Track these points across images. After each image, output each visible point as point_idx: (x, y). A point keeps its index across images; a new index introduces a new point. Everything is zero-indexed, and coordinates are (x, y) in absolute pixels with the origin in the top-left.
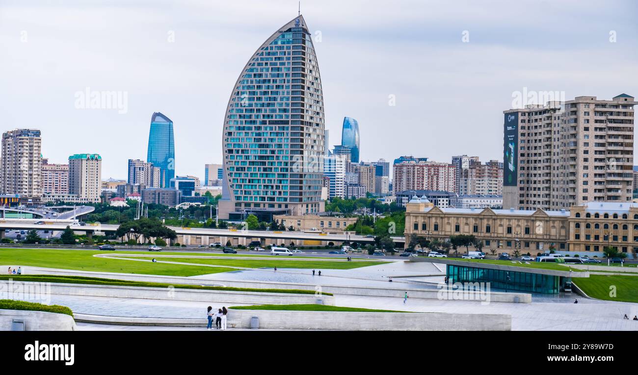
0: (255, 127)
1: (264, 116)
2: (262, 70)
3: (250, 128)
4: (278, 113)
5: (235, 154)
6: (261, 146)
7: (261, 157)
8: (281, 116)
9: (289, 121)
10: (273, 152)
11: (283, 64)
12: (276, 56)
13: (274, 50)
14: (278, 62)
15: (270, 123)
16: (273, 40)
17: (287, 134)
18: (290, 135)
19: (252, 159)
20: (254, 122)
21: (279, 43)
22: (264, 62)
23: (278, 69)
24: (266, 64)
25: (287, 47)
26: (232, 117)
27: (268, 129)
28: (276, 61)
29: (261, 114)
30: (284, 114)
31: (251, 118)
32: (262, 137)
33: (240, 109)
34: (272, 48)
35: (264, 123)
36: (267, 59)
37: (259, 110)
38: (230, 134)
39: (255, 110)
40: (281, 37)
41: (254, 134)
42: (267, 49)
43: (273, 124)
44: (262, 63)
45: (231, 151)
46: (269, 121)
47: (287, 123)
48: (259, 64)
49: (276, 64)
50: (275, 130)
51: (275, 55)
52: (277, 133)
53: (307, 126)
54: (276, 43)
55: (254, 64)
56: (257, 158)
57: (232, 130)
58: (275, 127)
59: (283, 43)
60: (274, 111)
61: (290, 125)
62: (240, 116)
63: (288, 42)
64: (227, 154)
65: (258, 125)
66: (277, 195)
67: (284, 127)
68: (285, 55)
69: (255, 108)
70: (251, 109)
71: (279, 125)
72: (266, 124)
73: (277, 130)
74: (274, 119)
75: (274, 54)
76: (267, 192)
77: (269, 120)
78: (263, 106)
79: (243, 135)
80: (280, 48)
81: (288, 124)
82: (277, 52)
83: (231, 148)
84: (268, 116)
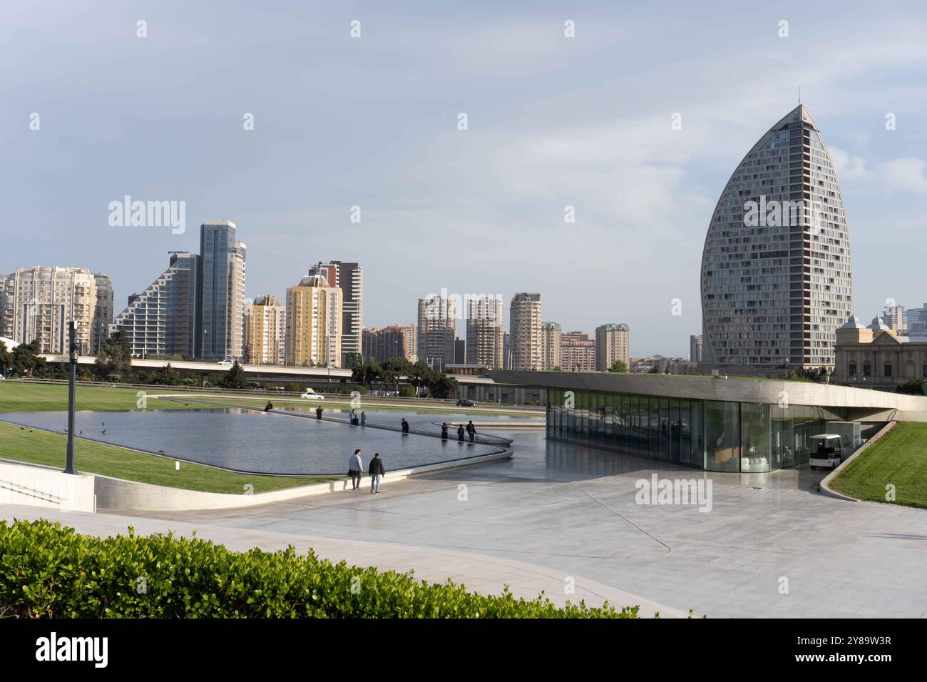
0: (742, 262)
1: (754, 247)
2: (749, 185)
3: (735, 265)
4: (772, 241)
5: (715, 300)
6: (751, 287)
7: (751, 303)
8: (777, 246)
9: (787, 251)
10: (767, 295)
11: (778, 174)
12: (769, 165)
13: (765, 157)
14: (771, 171)
15: (763, 255)
16: (763, 143)
17: (786, 269)
18: (789, 270)
19: (738, 306)
20: (742, 256)
21: (773, 146)
22: (752, 174)
23: (772, 182)
24: (755, 176)
25: (783, 151)
26: (713, 251)
27: (760, 264)
28: (768, 172)
29: (749, 245)
30: (780, 242)
31: (736, 251)
32: (752, 276)
33: (722, 240)
34: (762, 155)
35: (755, 256)
36: (756, 170)
37: (746, 240)
38: (710, 273)
39: (742, 240)
40: (774, 138)
41: (741, 273)
42: (756, 155)
43: (767, 257)
44: (750, 176)
45: (711, 297)
46: (761, 253)
47: (785, 254)
48: (745, 178)
49: (767, 175)
50: (769, 265)
51: (767, 163)
52: (772, 269)
53: (817, 259)
54: (768, 147)
55: (739, 177)
56: (746, 305)
57: (713, 268)
58: (769, 262)
59: (777, 145)
60: (767, 239)
61: (789, 257)
62: (723, 249)
63: (785, 144)
64: (706, 301)
65: (745, 260)
66: (773, 354)
67: (781, 260)
68: (780, 161)
69: (742, 237)
70: (737, 239)
71: (775, 258)
72: (757, 258)
73: (772, 266)
74: (767, 250)
75: (765, 162)
76: (759, 350)
77: (761, 251)
78: (753, 234)
79: (726, 274)
80: (773, 153)
81: (787, 256)
82: (769, 159)
83: (711, 291)
84: (760, 247)
